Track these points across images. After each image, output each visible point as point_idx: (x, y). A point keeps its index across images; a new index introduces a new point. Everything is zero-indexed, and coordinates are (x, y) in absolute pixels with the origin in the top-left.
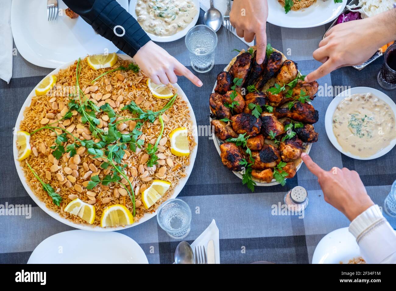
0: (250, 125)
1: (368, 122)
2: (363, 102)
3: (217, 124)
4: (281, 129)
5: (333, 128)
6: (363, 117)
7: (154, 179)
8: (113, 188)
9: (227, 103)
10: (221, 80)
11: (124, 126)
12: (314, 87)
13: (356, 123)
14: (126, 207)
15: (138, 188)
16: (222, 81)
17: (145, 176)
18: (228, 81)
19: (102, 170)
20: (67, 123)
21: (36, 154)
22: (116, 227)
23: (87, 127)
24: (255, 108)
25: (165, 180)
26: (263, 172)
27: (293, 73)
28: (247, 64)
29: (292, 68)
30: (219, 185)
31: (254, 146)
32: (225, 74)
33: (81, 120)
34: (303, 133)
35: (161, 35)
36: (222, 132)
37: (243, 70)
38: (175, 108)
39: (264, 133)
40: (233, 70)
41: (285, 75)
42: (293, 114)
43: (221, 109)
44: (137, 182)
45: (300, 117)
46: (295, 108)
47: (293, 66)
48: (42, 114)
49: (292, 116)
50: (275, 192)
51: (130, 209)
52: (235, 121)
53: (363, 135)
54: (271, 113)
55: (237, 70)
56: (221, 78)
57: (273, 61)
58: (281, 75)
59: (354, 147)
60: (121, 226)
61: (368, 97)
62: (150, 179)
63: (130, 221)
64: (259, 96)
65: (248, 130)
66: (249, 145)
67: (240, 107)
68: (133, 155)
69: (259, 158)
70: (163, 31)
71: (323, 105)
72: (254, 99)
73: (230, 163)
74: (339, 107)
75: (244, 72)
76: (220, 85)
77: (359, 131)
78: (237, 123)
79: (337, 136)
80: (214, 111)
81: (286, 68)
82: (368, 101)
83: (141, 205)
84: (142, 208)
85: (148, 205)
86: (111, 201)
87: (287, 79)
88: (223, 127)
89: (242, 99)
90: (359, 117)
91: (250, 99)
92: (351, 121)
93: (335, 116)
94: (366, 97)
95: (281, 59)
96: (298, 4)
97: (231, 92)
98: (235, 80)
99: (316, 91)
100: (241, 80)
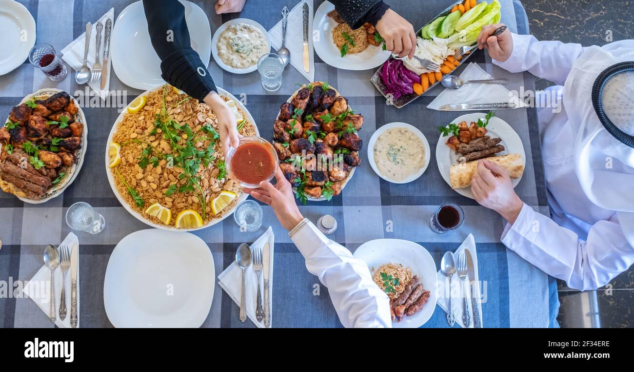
1: (403, 152)
2: (400, 135)
3: (278, 147)
5: (374, 155)
6: (399, 148)
7: (222, 190)
8: (187, 195)
9: (288, 129)
11: (200, 144)
12: (360, 120)
13: (393, 153)
14: (198, 212)
15: (208, 197)
16: (284, 110)
17: (216, 187)
18: (289, 111)
19: (179, 180)
20: (152, 138)
21: (124, 163)
22: (188, 228)
23: (169, 143)
24: (311, 134)
25: (232, 191)
26: (313, 189)
27: (344, 107)
28: (306, 98)
32: (288, 105)
33: (164, 136)
34: (349, 158)
35: (237, 67)
36: (282, 153)
38: (244, 131)
40: (294, 102)
41: (338, 109)
43: (282, 134)
44: (208, 191)
45: (347, 145)
47: (344, 102)
48: (132, 130)
51: (200, 214)
52: (294, 145)
53: (398, 163)
55: (298, 102)
56: (284, 108)
57: (328, 96)
58: (334, 108)
59: (390, 172)
60: (192, 227)
61: (404, 131)
62: (220, 189)
63: (200, 225)
64: (315, 125)
67: (299, 133)
68: (206, 169)
69: (311, 177)
70: (239, 65)
72: (310, 127)
74: (380, 138)
75: (304, 104)
76: (283, 114)
77: (395, 159)
78: (295, 147)
79: (377, 162)
80: (277, 136)
81: (338, 103)
82: (404, 134)
83: (210, 212)
84: (211, 214)
85: (216, 211)
86: (185, 207)
87: (338, 113)
88: (283, 150)
89: (300, 126)
90: (396, 147)
91: (308, 127)
92: (389, 150)
93: (376, 145)
94: (402, 131)
95: (335, 95)
96: (352, 50)
97: (292, 120)
98: (295, 110)
99: (362, 124)
100: (301, 110)
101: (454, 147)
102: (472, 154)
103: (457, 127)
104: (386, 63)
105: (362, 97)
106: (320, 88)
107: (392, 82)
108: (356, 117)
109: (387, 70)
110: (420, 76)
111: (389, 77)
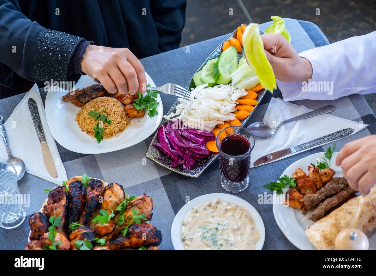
1: (223, 229)
2: (212, 210)
6: (216, 226)
9: (47, 246)
10: (34, 223)
12: (147, 202)
13: (209, 234)
16: (35, 224)
18: (42, 223)
24: (82, 245)
27: (119, 194)
28: (62, 199)
29: (117, 189)
32: (38, 215)
37: (59, 207)
40: (47, 210)
41: (111, 199)
42: (131, 240)
45: (139, 241)
46: (131, 232)
47: (117, 188)
49: (130, 243)
53: (222, 245)
54: (104, 245)
55: (52, 207)
56: (33, 221)
57: (93, 188)
58: (105, 201)
61: (215, 204)
64: (85, 231)
67: (64, 248)
71: (167, 227)
72: (79, 236)
74: (184, 223)
75: (60, 208)
76: (34, 230)
77: (215, 242)
81: (109, 192)
82: (216, 207)
87: (113, 204)
89: (64, 238)
90: (211, 227)
91: (75, 238)
92: (203, 234)
93: (182, 234)
94: (213, 205)
95: (102, 185)
96: (109, 129)
97: (49, 233)
98: (51, 220)
99: (151, 207)
100: (60, 218)
101: (297, 204)
102: (325, 203)
103: (291, 179)
104: (160, 129)
105: (142, 183)
106: (78, 185)
107: (176, 148)
108: (141, 199)
109: (165, 136)
110: (211, 132)
111: (170, 144)
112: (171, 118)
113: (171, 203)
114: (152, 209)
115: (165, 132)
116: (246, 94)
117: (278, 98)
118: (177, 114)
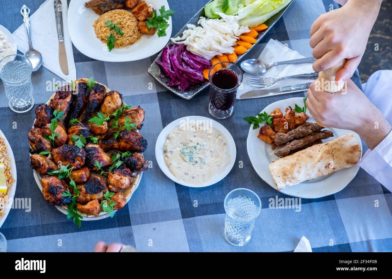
0: (72, 155)
1: (201, 149)
3: (36, 157)
4: (108, 159)
5: (164, 158)
6: (195, 145)
9: (47, 135)
10: (40, 112)
12: (140, 114)
13: (188, 151)
16: (41, 114)
18: (47, 114)
24: (78, 139)
26: (89, 204)
27: (117, 102)
28: (67, 96)
29: (116, 97)
30: (43, 225)
31: (79, 177)
32: (44, 107)
34: (130, 160)
36: (43, 165)
37: (63, 103)
39: (89, 165)
40: (53, 104)
41: (109, 105)
42: (120, 143)
43: (40, 141)
45: (127, 146)
46: (121, 137)
47: (116, 96)
49: (119, 146)
50: (105, 228)
52: (57, 153)
53: (196, 162)
54: (96, 144)
55: (57, 102)
56: (39, 111)
57: (96, 92)
58: (104, 105)
59: (188, 175)
64: (82, 128)
65: (71, 161)
66: (73, 177)
67: (62, 139)
69: (84, 190)
72: (77, 131)
73: (52, 197)
74: (169, 137)
75: (65, 104)
76: (39, 119)
77: (191, 159)
78: (58, 155)
79: (168, 166)
80: (34, 146)
81: (109, 98)
87: (111, 110)
88: (43, 160)
89: (63, 131)
90: (191, 145)
91: (73, 132)
92: (183, 149)
93: (165, 146)
95: (105, 90)
96: (121, 41)
97: (51, 124)
98: (55, 113)
99: (143, 119)
100: (63, 113)
101: (269, 139)
102: (292, 143)
103: (269, 116)
104: (165, 50)
105: (141, 95)
106: (83, 86)
107: (175, 70)
108: (135, 110)
109: (168, 57)
110: (210, 61)
111: (171, 65)
112: (177, 41)
113: (162, 117)
114: (143, 120)
115: (169, 53)
116: (248, 31)
117: (276, 40)
118: (183, 38)
